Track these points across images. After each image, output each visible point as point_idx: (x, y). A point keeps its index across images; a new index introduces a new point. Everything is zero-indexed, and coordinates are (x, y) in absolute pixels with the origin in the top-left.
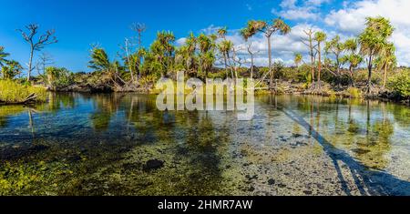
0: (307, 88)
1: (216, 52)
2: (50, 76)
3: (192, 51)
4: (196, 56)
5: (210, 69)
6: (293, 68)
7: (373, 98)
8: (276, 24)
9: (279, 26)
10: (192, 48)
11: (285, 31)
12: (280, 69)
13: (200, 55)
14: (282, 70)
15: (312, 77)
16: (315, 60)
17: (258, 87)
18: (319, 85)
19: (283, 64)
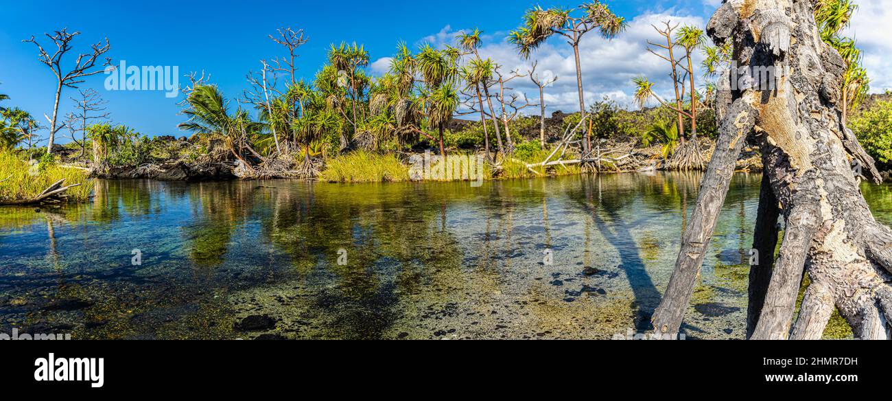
0: (669, 156)
1: (460, 87)
2: (96, 145)
3: (406, 87)
4: (416, 96)
5: (447, 123)
8: (588, 14)
10: (407, 79)
11: (612, 31)
12: (609, 116)
13: (424, 94)
14: (615, 118)
15: (679, 131)
16: (683, 91)
17: (557, 159)
18: (694, 147)
19: (615, 103)
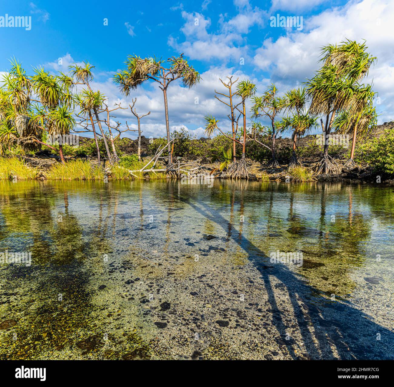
0: (225, 170)
6: (203, 140)
7: (332, 180)
8: (175, 67)
9: (180, 71)
11: (190, 81)
12: (183, 142)
13: (41, 113)
14: (187, 143)
15: (233, 153)
16: (237, 127)
17: (150, 168)
18: (243, 164)
19: (188, 133)
